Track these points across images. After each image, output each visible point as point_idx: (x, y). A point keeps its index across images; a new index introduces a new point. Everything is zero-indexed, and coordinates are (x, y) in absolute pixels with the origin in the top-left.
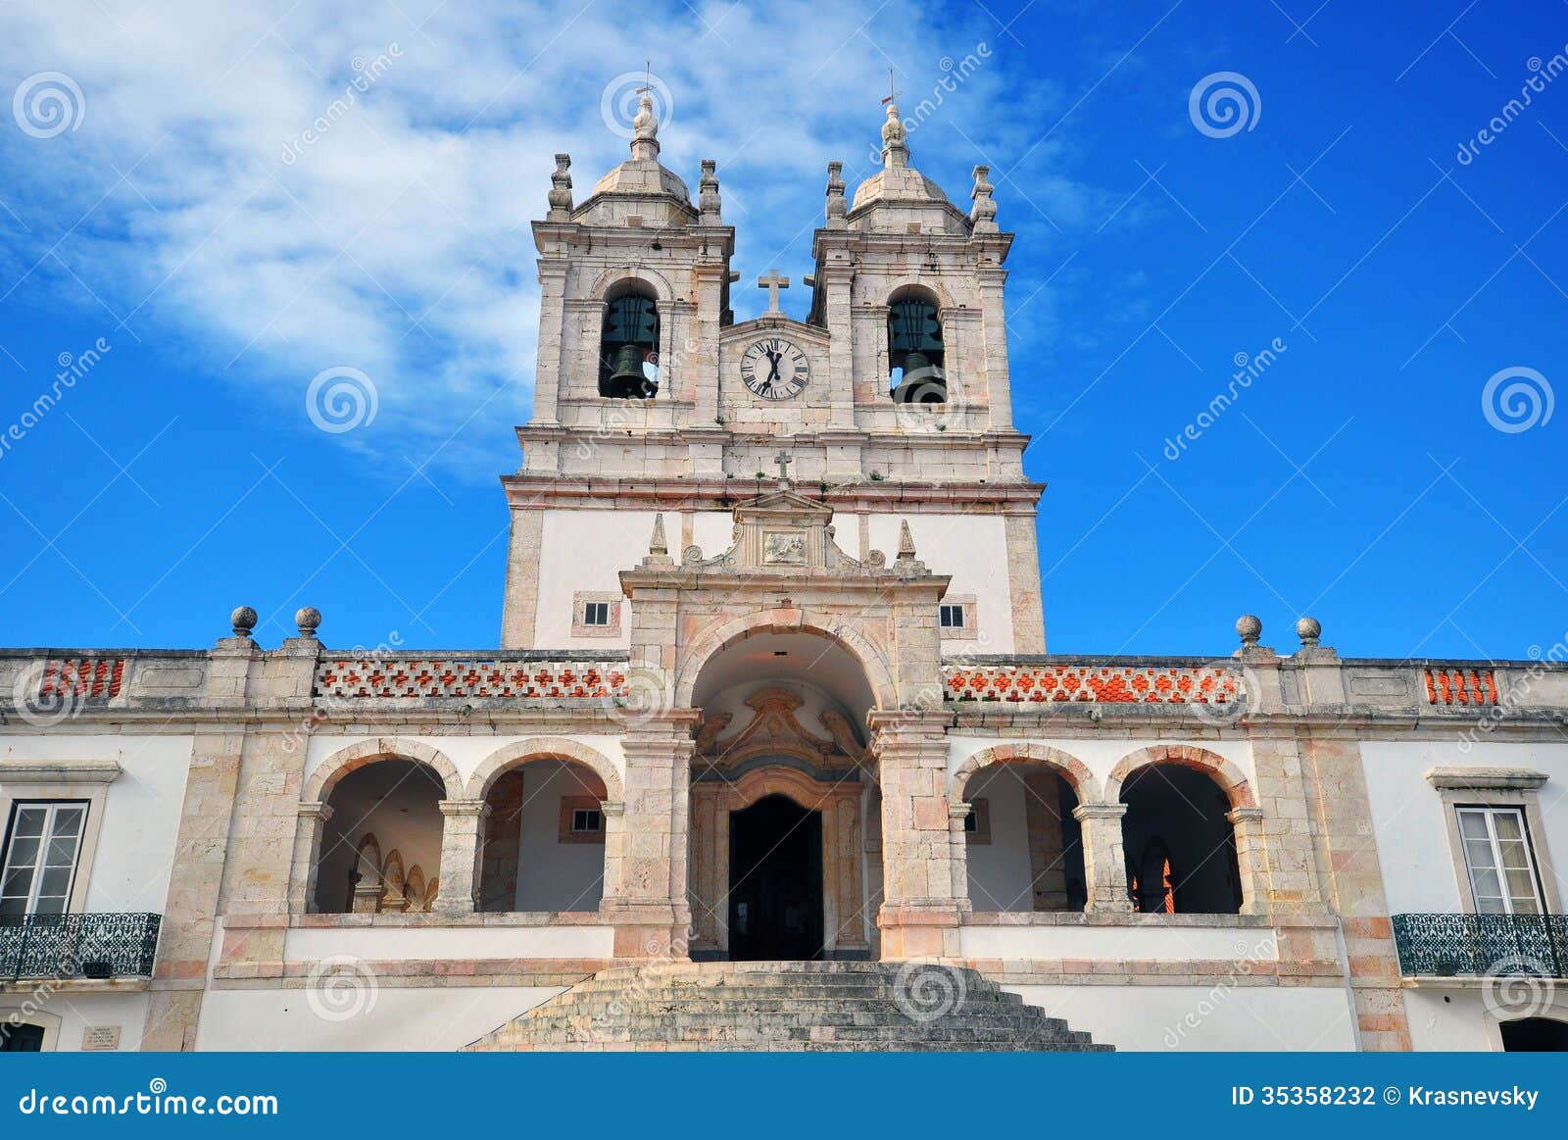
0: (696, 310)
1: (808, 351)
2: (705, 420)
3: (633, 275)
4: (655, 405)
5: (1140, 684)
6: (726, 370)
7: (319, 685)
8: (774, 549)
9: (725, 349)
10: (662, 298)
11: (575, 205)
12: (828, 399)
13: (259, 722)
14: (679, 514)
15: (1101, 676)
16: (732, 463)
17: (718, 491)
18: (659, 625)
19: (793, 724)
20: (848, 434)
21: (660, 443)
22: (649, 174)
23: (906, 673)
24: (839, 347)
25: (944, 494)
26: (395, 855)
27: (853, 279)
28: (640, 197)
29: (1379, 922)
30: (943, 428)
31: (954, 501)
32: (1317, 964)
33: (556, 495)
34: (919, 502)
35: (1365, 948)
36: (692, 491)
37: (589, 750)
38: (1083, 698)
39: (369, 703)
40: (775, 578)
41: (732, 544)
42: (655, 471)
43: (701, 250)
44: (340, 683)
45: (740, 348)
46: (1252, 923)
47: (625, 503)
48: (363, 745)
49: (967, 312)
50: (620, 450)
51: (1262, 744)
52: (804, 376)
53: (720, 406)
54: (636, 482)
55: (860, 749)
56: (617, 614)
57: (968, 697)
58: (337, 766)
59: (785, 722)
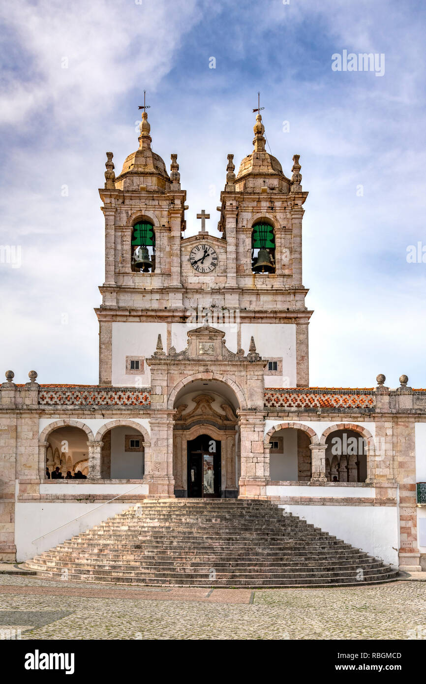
0: (170, 230)
1: (218, 251)
2: (175, 282)
3: (143, 214)
4: (154, 275)
6: (183, 259)
7: (41, 400)
8: (203, 349)
9: (183, 248)
10: (156, 225)
11: (116, 177)
12: (226, 272)
14: (166, 324)
16: (186, 301)
17: (181, 314)
18: (161, 378)
19: (211, 408)
20: (234, 288)
21: (157, 292)
24: (231, 247)
25: (272, 315)
27: (237, 215)
28: (144, 174)
29: (412, 485)
30: (273, 286)
31: (275, 318)
32: (389, 499)
33: (116, 316)
34: (262, 318)
35: (406, 494)
36: (171, 314)
37: (134, 423)
40: (203, 360)
41: (187, 347)
42: (155, 305)
43: (172, 202)
44: (47, 400)
45: (189, 248)
46: (368, 485)
47: (144, 319)
48: (58, 422)
49: (286, 230)
50: (141, 296)
52: (216, 262)
53: (181, 276)
54: (148, 310)
56: (143, 365)
57: (273, 406)
59: (207, 408)
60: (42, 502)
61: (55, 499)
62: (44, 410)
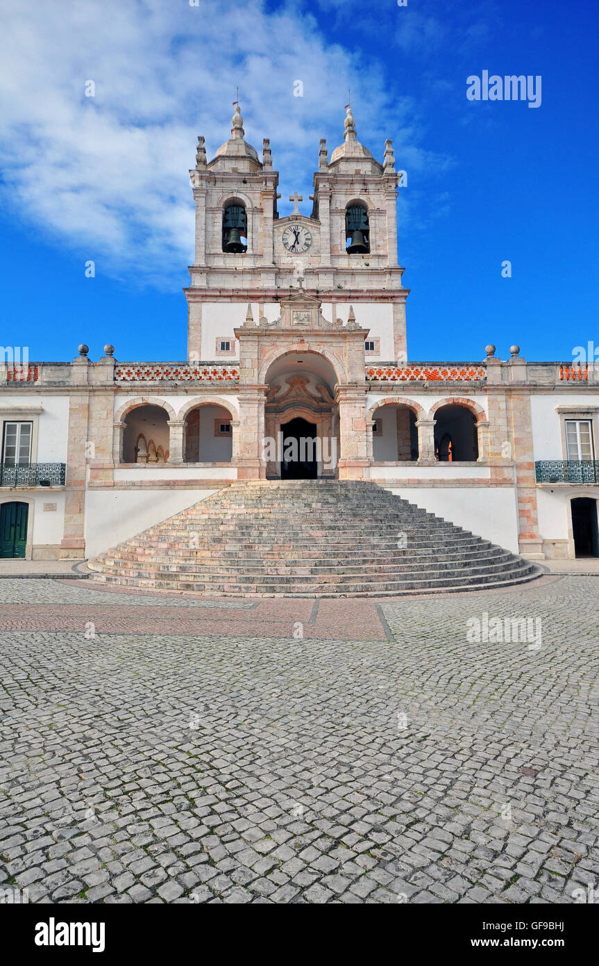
0: (262, 212)
1: (311, 231)
2: (267, 263)
3: (235, 196)
4: (246, 256)
5: (445, 373)
6: (276, 240)
7: (117, 376)
8: (297, 318)
9: (275, 230)
10: (248, 207)
11: (208, 162)
12: (319, 252)
13: (94, 391)
14: (258, 304)
15: (429, 370)
16: (279, 281)
17: (274, 294)
18: (251, 350)
19: (305, 390)
20: (328, 268)
21: (249, 273)
22: (240, 146)
23: (351, 369)
24: (325, 229)
25: (368, 295)
26: (151, 442)
27: (331, 197)
28: (236, 158)
29: (530, 464)
30: (368, 265)
31: (372, 297)
32: (505, 479)
33: (206, 296)
34: (357, 298)
35: (523, 473)
36: (264, 294)
37: (224, 401)
38: (421, 379)
39: (137, 383)
40: (298, 331)
41: (279, 316)
42: (247, 286)
43: (264, 183)
44: (124, 375)
45: (282, 230)
46: (482, 465)
47: (235, 299)
48: (136, 400)
49: (380, 212)
50: (232, 276)
51: (492, 397)
52: (309, 242)
53: (274, 256)
54: (239, 290)
55: (331, 399)
56: (234, 346)
57: (375, 379)
58: (126, 408)
59: (302, 389)
60: (116, 490)
61: (133, 485)
62: (119, 387)
